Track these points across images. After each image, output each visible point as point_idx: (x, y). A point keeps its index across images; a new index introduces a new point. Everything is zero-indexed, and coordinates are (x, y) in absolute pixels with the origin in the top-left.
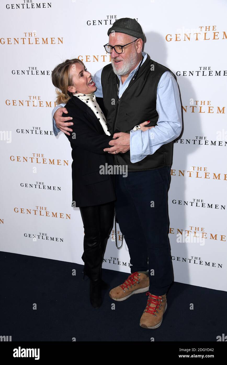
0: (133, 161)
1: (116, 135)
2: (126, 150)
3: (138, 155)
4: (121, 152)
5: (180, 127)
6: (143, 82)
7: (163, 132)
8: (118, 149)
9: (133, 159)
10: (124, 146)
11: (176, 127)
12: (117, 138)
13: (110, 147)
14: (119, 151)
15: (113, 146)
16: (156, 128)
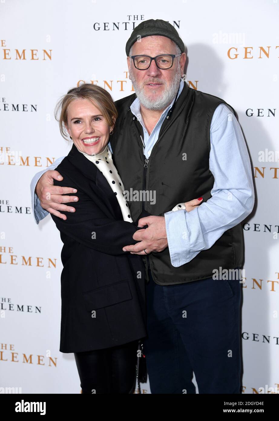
0: (176, 264)
1: (142, 222)
2: (163, 246)
3: (183, 252)
4: (155, 250)
5: (251, 197)
6: (184, 127)
7: (223, 209)
8: (150, 245)
9: (176, 260)
10: (159, 240)
11: (245, 197)
12: (146, 227)
13: (135, 242)
14: (151, 249)
15: (140, 241)
16: (211, 203)
